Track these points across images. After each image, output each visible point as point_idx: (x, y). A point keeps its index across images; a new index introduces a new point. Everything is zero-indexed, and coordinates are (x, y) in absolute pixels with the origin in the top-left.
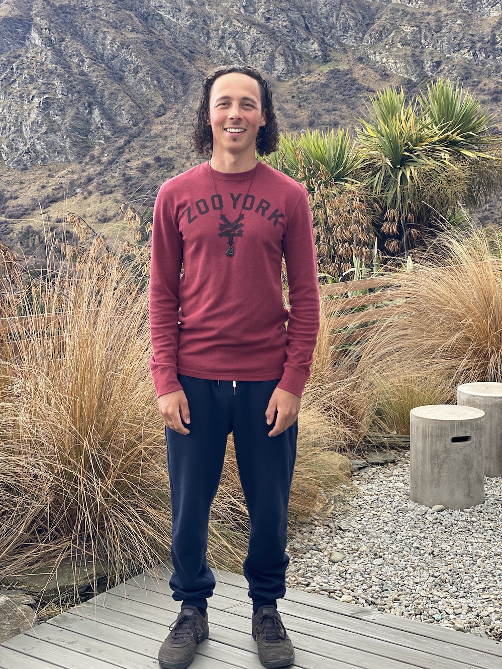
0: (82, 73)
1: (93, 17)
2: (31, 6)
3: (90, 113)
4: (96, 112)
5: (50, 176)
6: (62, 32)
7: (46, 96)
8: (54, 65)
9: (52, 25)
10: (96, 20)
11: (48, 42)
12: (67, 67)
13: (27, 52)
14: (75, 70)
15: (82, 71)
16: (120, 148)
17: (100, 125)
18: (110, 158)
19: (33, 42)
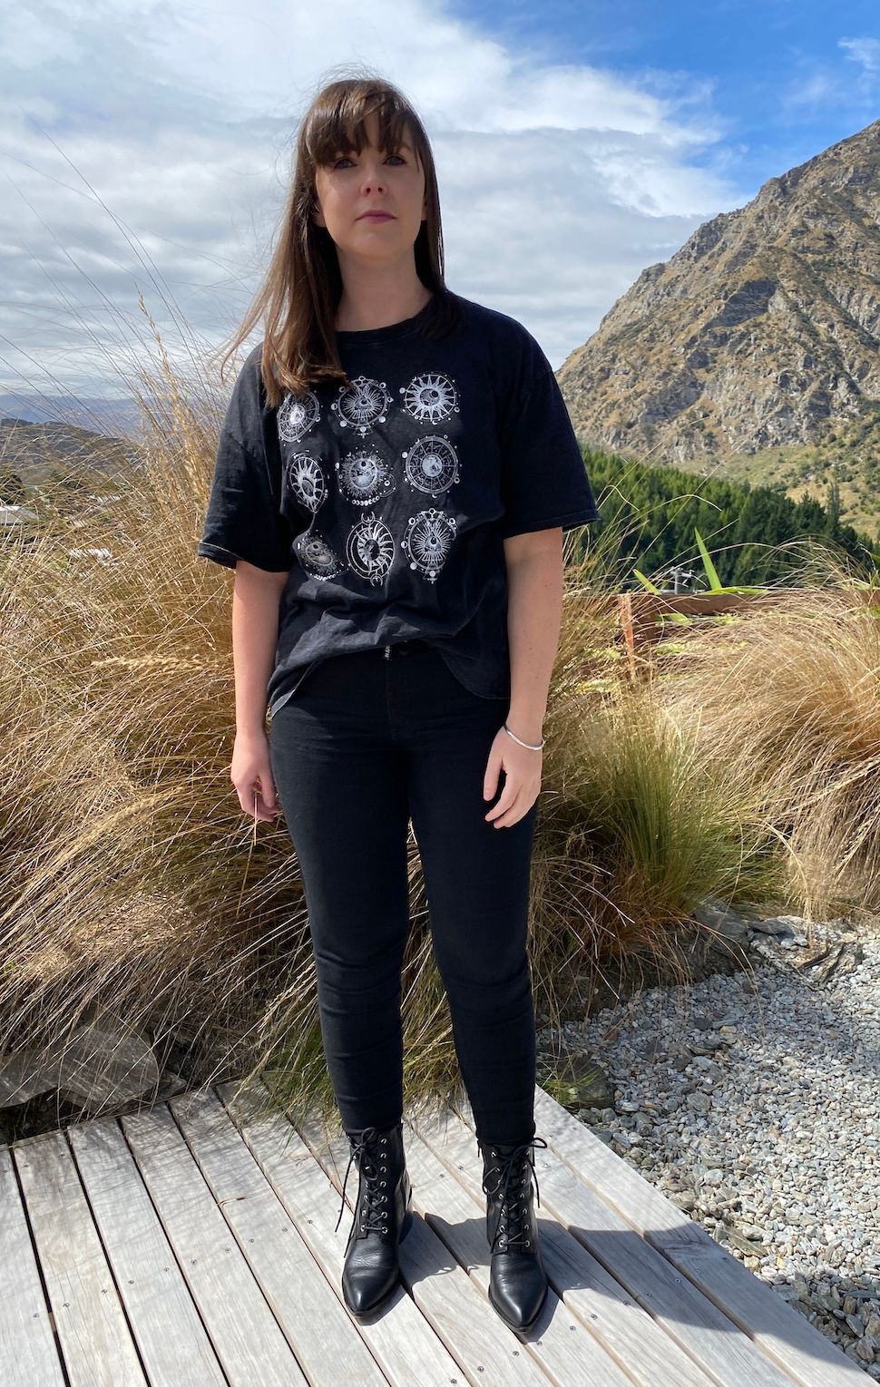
0: (831, 340)
1: (851, 272)
2: (779, 266)
3: (835, 387)
4: (843, 385)
5: (781, 461)
6: (811, 293)
7: (786, 369)
8: (799, 333)
9: (801, 285)
10: (855, 276)
11: (794, 307)
12: (814, 334)
13: (768, 319)
14: (823, 337)
15: (831, 337)
16: (866, 428)
17: (845, 401)
18: (855, 437)
19: (776, 307)
